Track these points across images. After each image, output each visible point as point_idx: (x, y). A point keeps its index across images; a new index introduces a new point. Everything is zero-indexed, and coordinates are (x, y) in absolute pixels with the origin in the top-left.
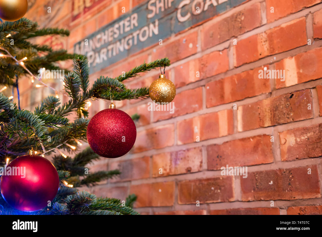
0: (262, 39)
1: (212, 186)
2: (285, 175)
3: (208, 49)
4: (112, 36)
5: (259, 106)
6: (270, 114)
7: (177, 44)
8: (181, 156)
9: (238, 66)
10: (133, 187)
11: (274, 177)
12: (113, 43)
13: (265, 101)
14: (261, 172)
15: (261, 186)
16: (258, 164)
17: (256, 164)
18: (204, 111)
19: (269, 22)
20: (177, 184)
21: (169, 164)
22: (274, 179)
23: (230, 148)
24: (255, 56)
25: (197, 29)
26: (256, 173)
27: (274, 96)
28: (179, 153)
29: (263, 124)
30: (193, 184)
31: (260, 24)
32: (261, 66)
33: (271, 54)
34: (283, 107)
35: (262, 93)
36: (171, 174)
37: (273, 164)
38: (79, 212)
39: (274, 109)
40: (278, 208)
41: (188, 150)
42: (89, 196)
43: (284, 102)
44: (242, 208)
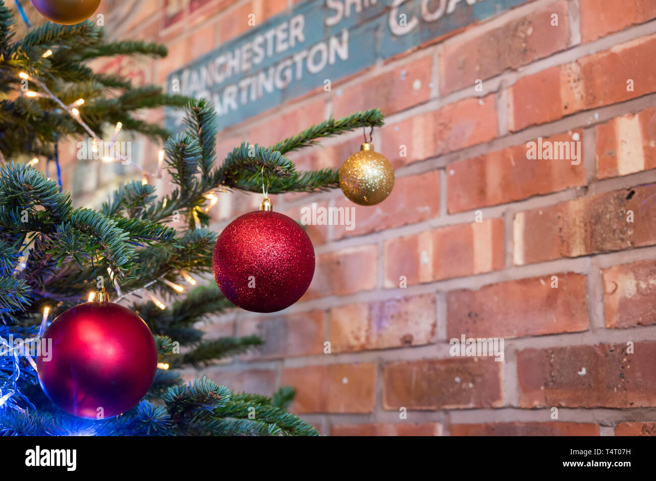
0: (569, 76)
1: (457, 376)
2: (614, 356)
3: (453, 92)
4: (249, 60)
5: (560, 214)
6: (583, 231)
7: (388, 81)
8: (392, 311)
9: (518, 129)
10: (288, 372)
11: (589, 361)
12: (251, 76)
13: (572, 202)
14: (562, 350)
15: (560, 377)
16: (556, 332)
17: (551, 331)
18: (443, 220)
19: (586, 41)
20: (381, 368)
21: (364, 328)
22: (588, 363)
23: (496, 299)
24: (554, 109)
25: (430, 51)
26: (551, 351)
27: (594, 194)
28: (388, 304)
29: (569, 251)
30: (415, 369)
31: (567, 44)
32: (566, 132)
33: (589, 107)
34: (612, 217)
35: (568, 188)
36: (369, 347)
37: (587, 334)
38: (191, 422)
39: (593, 221)
40: (597, 424)
41: (407, 299)
42: (216, 391)
43: (615, 207)
44: (520, 422)
